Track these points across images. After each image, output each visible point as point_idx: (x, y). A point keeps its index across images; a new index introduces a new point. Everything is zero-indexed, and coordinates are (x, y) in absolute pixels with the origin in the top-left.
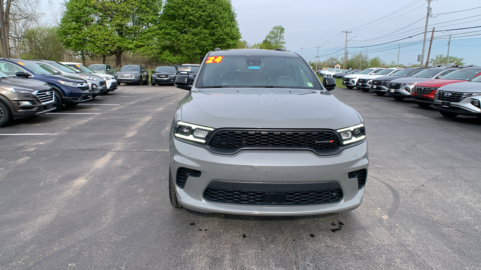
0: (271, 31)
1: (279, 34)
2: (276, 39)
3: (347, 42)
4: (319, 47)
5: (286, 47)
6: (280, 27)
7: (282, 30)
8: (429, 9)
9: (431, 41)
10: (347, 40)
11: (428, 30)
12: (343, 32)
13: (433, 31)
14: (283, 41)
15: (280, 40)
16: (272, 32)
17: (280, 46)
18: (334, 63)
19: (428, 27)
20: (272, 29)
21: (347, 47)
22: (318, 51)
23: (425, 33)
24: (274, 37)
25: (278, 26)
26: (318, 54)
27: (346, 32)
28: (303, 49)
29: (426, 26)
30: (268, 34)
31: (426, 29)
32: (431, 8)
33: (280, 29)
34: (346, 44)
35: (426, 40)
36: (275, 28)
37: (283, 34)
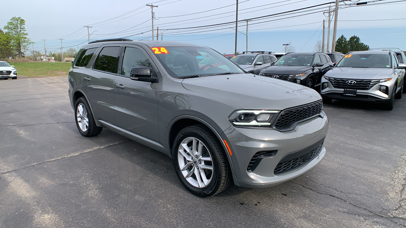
0: (9, 22)
1: (19, 26)
2: (17, 30)
3: (90, 35)
4: (62, 39)
5: (30, 38)
6: (19, 18)
7: (22, 22)
8: (153, 13)
9: (157, 37)
10: (89, 34)
11: (154, 29)
12: (84, 26)
13: (158, 30)
14: (25, 32)
15: (22, 32)
16: (11, 23)
17: (22, 37)
18: (74, 54)
19: (154, 27)
20: (10, 20)
21: (90, 39)
22: (62, 42)
23: (153, 30)
24: (14, 28)
25: (17, 17)
26: (62, 46)
27: (87, 27)
28: (45, 41)
29: (153, 26)
30: (6, 25)
31: (153, 28)
32: (154, 13)
33: (20, 20)
34: (89, 37)
35: (154, 36)
36: (13, 19)
37: (23, 26)
